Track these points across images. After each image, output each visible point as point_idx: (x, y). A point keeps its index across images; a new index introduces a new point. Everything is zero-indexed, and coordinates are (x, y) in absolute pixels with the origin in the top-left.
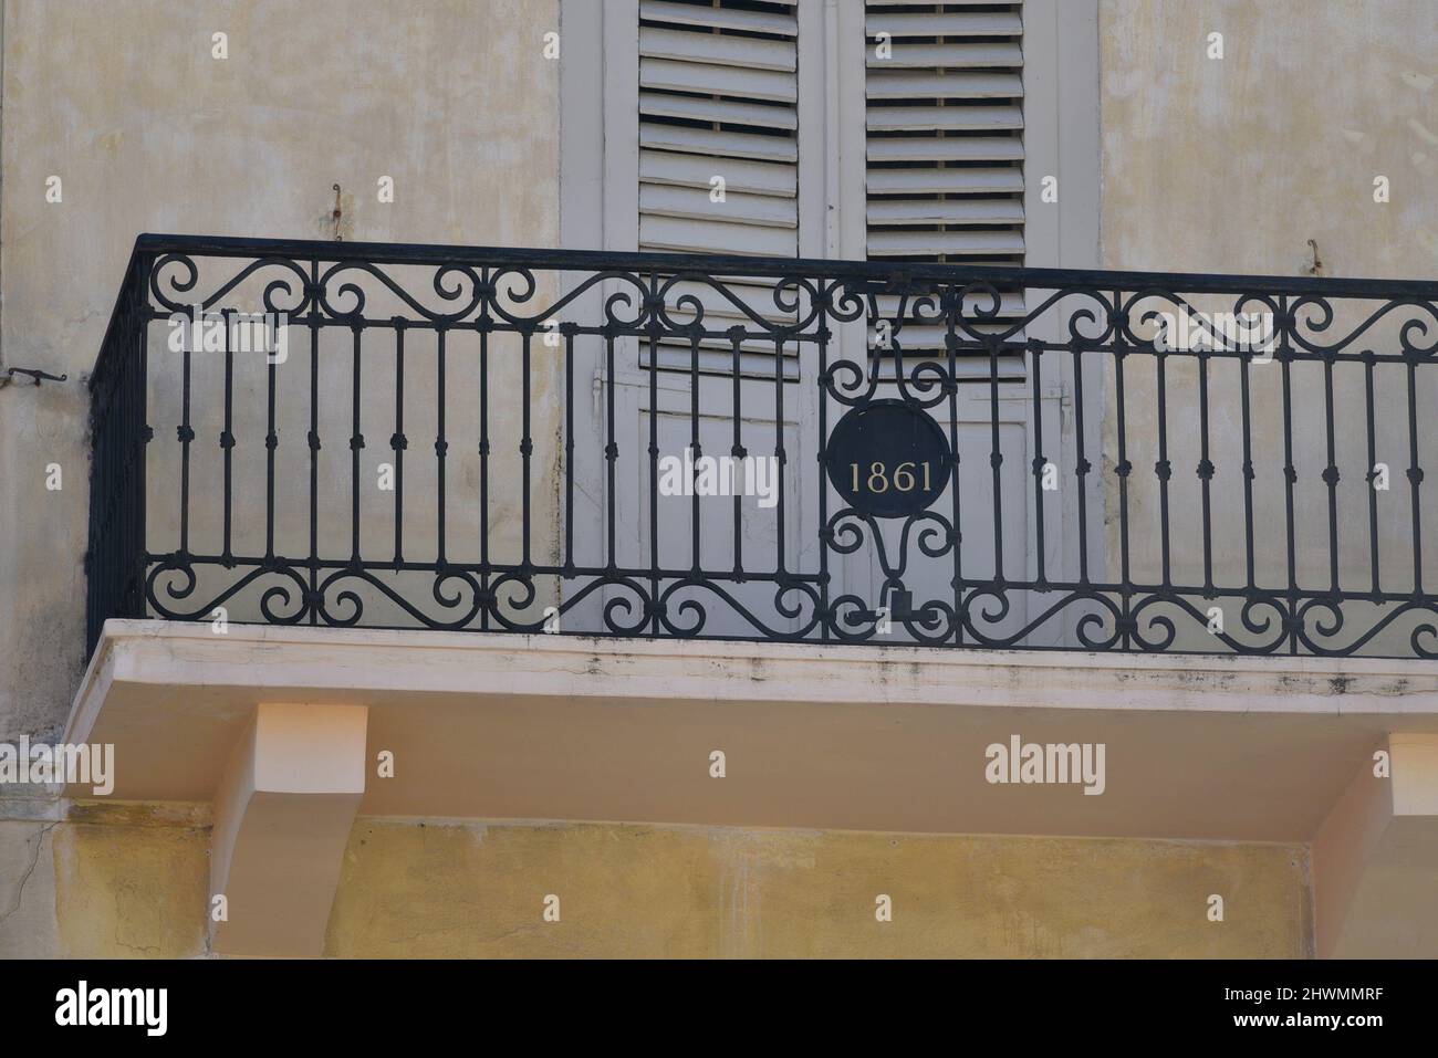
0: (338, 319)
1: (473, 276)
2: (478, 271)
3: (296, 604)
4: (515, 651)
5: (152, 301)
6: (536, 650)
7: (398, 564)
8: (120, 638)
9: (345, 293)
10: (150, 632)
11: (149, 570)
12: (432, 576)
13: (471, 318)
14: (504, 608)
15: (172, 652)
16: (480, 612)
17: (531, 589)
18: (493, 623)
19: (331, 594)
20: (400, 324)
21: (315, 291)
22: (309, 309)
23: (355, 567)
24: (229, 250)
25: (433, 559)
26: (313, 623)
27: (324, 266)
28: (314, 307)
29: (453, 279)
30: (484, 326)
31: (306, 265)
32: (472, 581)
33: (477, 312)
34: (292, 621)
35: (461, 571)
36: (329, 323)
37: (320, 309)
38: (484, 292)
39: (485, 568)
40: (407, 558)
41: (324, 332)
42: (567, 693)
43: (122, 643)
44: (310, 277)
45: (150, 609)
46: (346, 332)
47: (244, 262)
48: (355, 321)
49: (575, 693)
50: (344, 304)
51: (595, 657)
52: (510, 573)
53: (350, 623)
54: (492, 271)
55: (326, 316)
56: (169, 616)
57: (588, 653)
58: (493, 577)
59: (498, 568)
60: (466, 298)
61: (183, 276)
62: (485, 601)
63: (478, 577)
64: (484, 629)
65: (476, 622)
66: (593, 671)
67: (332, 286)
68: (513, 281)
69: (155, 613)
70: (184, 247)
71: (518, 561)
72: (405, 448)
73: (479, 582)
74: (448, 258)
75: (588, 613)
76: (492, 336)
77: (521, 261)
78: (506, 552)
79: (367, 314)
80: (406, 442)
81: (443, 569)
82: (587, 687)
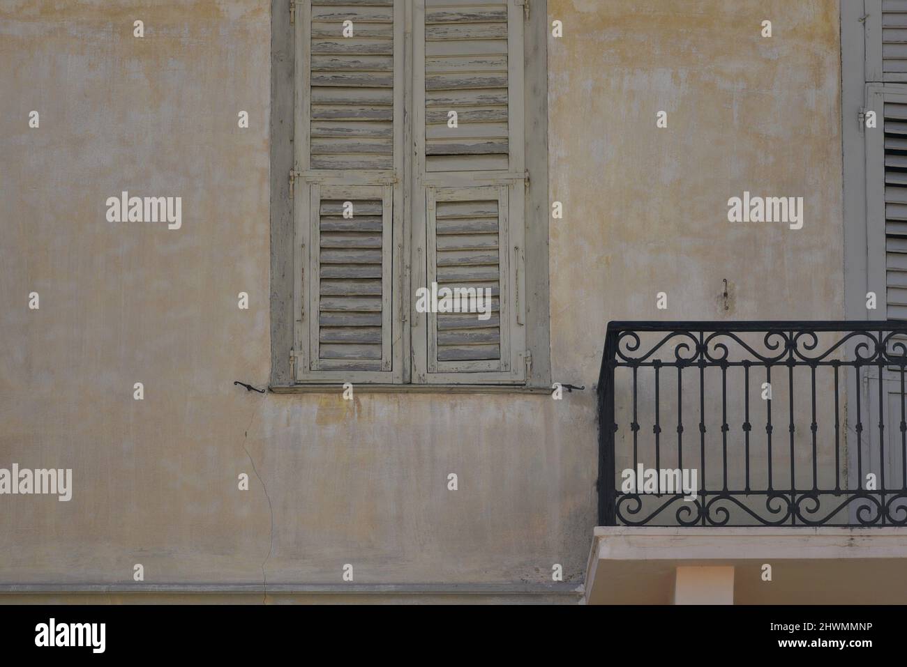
0: (714, 363)
1: (785, 336)
2: (787, 334)
3: (695, 515)
4: (809, 536)
5: (617, 357)
6: (820, 535)
7: (748, 491)
8: (601, 537)
9: (718, 348)
10: (617, 533)
11: (617, 500)
12: (765, 497)
13: (784, 359)
14: (804, 513)
15: (630, 543)
16: (791, 515)
17: (818, 502)
18: (798, 521)
19: (712, 509)
20: (747, 364)
21: (702, 348)
22: (699, 358)
23: (725, 494)
24: (656, 328)
25: (766, 488)
26: (704, 525)
27: (707, 334)
28: (702, 357)
29: (775, 339)
30: (791, 363)
31: (697, 335)
32: (787, 499)
33: (787, 356)
34: (692, 524)
35: (780, 494)
36: (710, 365)
37: (705, 358)
38: (791, 345)
39: (793, 492)
40: (752, 489)
41: (707, 370)
42: (837, 557)
43: (603, 539)
44: (699, 341)
45: (618, 520)
46: (718, 369)
47: (663, 334)
48: (723, 363)
49: (841, 557)
50: (717, 354)
51: (850, 537)
52: (807, 494)
53: (722, 524)
54: (795, 334)
55: (708, 361)
56: (628, 524)
57: (848, 536)
58: (798, 496)
59: (800, 492)
60: (782, 348)
61: (633, 343)
62: (794, 509)
63: (790, 497)
64: (794, 525)
65: (789, 521)
66: (851, 545)
67: (711, 346)
68: (806, 338)
69: (622, 523)
70: (633, 327)
71: (810, 487)
72: (750, 430)
73: (790, 500)
74: (771, 328)
75: (848, 515)
76: (795, 368)
77: (810, 328)
78: (804, 483)
79: (729, 359)
80: (751, 427)
81: (772, 493)
82: (848, 554)
